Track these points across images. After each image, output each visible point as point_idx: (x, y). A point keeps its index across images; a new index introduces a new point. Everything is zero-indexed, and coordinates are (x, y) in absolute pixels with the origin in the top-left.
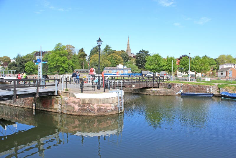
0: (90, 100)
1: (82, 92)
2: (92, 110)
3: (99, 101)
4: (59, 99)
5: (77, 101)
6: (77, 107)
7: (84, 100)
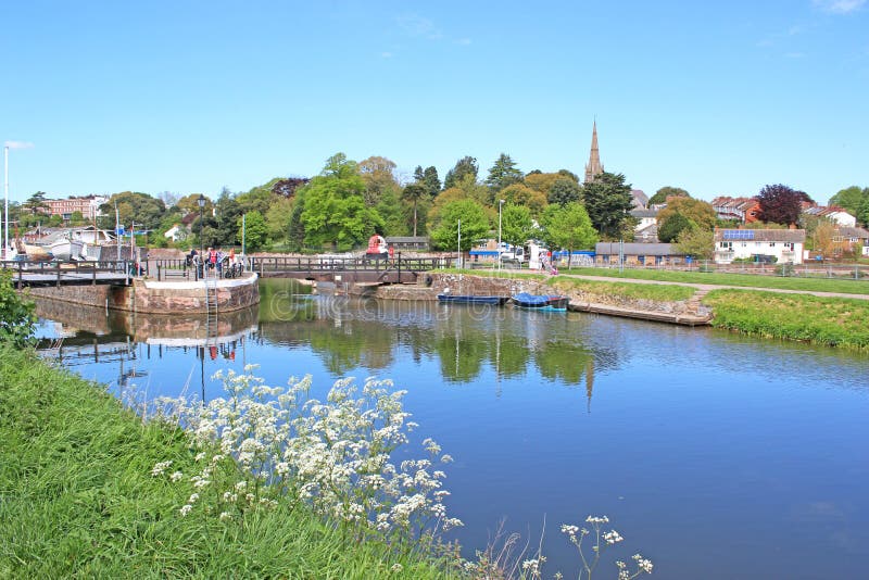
0: (162, 291)
1: (159, 280)
2: (164, 305)
3: (173, 292)
4: (131, 290)
5: (147, 292)
6: (146, 302)
7: (154, 291)
